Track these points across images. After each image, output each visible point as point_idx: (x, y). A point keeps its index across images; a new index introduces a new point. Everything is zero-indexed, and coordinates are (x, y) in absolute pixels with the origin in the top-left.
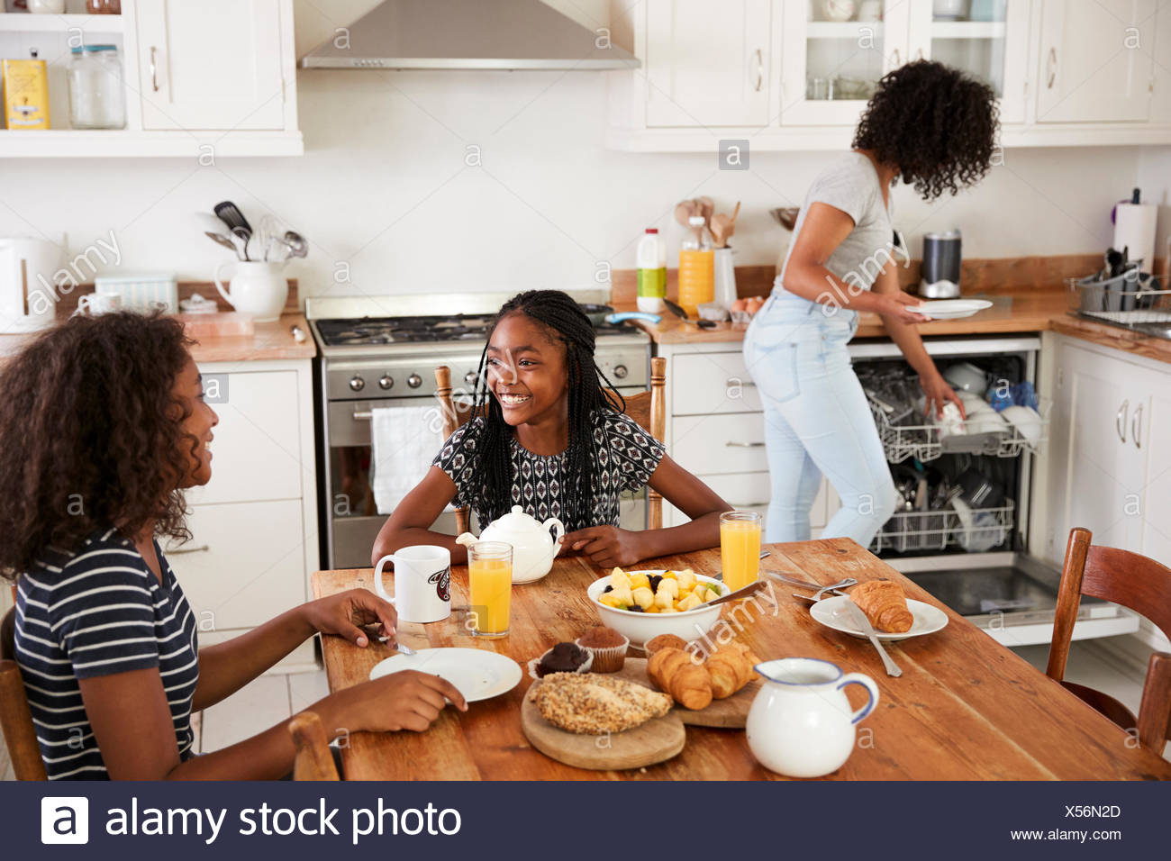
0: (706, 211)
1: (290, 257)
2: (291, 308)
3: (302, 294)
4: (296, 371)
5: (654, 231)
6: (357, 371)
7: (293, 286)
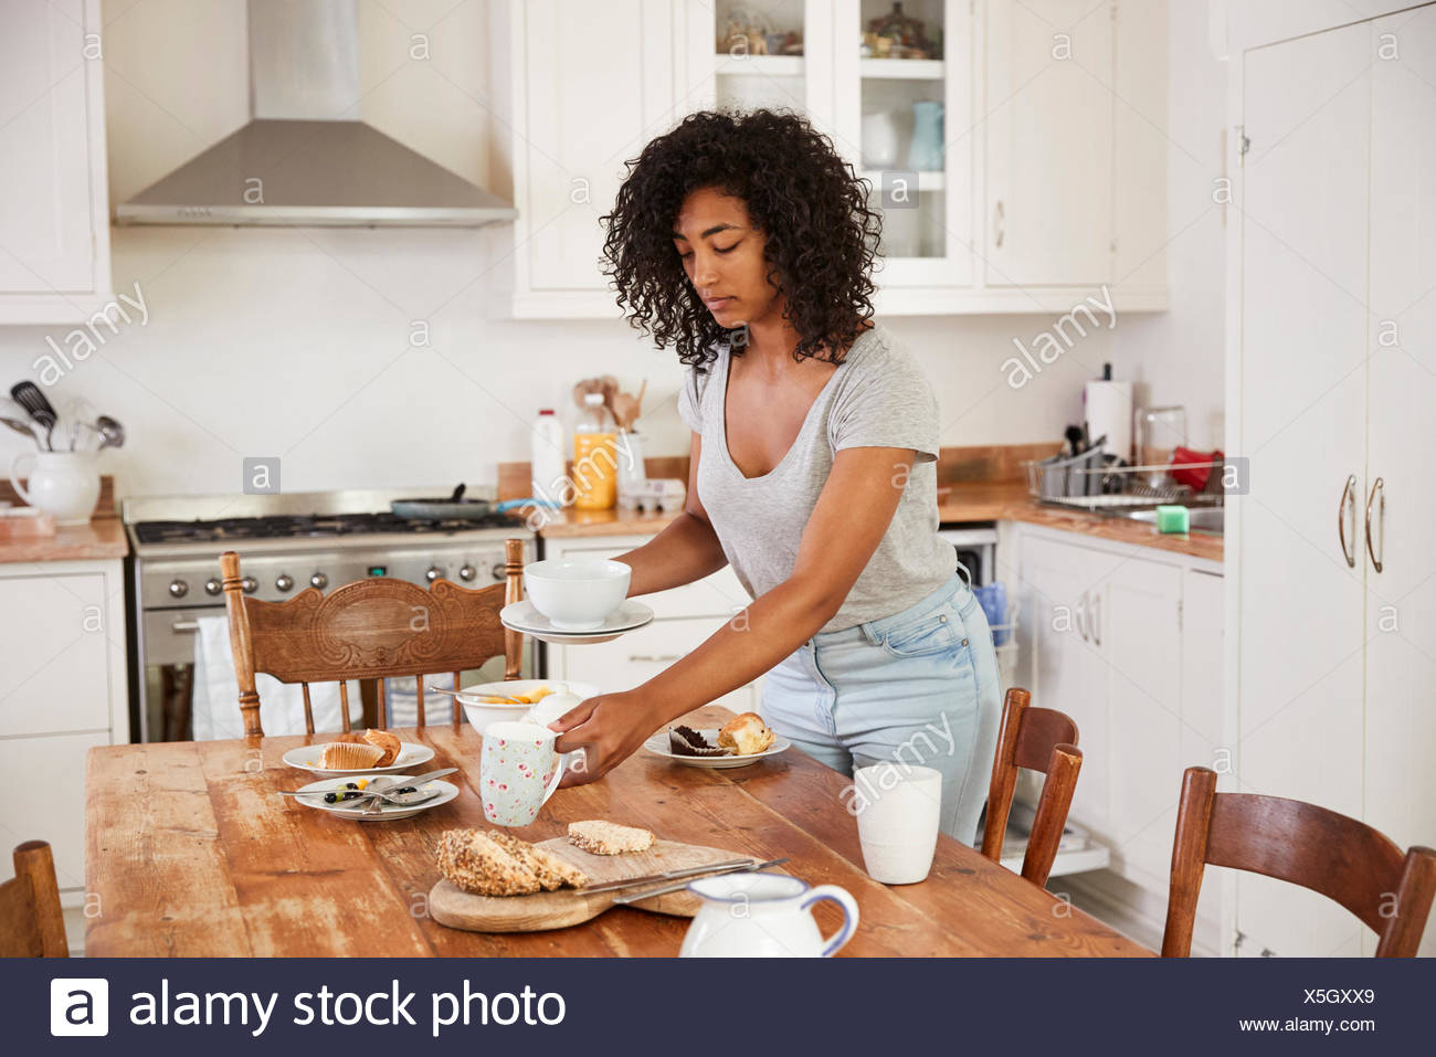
0: (608, 391)
1: (102, 447)
2: (106, 507)
3: (119, 493)
4: (104, 574)
5: (549, 413)
6: (178, 574)
7: (107, 484)
